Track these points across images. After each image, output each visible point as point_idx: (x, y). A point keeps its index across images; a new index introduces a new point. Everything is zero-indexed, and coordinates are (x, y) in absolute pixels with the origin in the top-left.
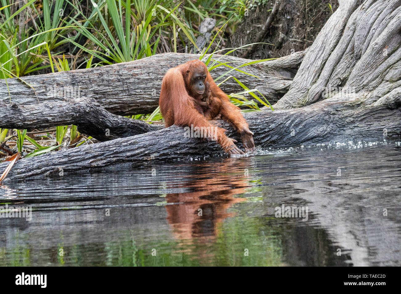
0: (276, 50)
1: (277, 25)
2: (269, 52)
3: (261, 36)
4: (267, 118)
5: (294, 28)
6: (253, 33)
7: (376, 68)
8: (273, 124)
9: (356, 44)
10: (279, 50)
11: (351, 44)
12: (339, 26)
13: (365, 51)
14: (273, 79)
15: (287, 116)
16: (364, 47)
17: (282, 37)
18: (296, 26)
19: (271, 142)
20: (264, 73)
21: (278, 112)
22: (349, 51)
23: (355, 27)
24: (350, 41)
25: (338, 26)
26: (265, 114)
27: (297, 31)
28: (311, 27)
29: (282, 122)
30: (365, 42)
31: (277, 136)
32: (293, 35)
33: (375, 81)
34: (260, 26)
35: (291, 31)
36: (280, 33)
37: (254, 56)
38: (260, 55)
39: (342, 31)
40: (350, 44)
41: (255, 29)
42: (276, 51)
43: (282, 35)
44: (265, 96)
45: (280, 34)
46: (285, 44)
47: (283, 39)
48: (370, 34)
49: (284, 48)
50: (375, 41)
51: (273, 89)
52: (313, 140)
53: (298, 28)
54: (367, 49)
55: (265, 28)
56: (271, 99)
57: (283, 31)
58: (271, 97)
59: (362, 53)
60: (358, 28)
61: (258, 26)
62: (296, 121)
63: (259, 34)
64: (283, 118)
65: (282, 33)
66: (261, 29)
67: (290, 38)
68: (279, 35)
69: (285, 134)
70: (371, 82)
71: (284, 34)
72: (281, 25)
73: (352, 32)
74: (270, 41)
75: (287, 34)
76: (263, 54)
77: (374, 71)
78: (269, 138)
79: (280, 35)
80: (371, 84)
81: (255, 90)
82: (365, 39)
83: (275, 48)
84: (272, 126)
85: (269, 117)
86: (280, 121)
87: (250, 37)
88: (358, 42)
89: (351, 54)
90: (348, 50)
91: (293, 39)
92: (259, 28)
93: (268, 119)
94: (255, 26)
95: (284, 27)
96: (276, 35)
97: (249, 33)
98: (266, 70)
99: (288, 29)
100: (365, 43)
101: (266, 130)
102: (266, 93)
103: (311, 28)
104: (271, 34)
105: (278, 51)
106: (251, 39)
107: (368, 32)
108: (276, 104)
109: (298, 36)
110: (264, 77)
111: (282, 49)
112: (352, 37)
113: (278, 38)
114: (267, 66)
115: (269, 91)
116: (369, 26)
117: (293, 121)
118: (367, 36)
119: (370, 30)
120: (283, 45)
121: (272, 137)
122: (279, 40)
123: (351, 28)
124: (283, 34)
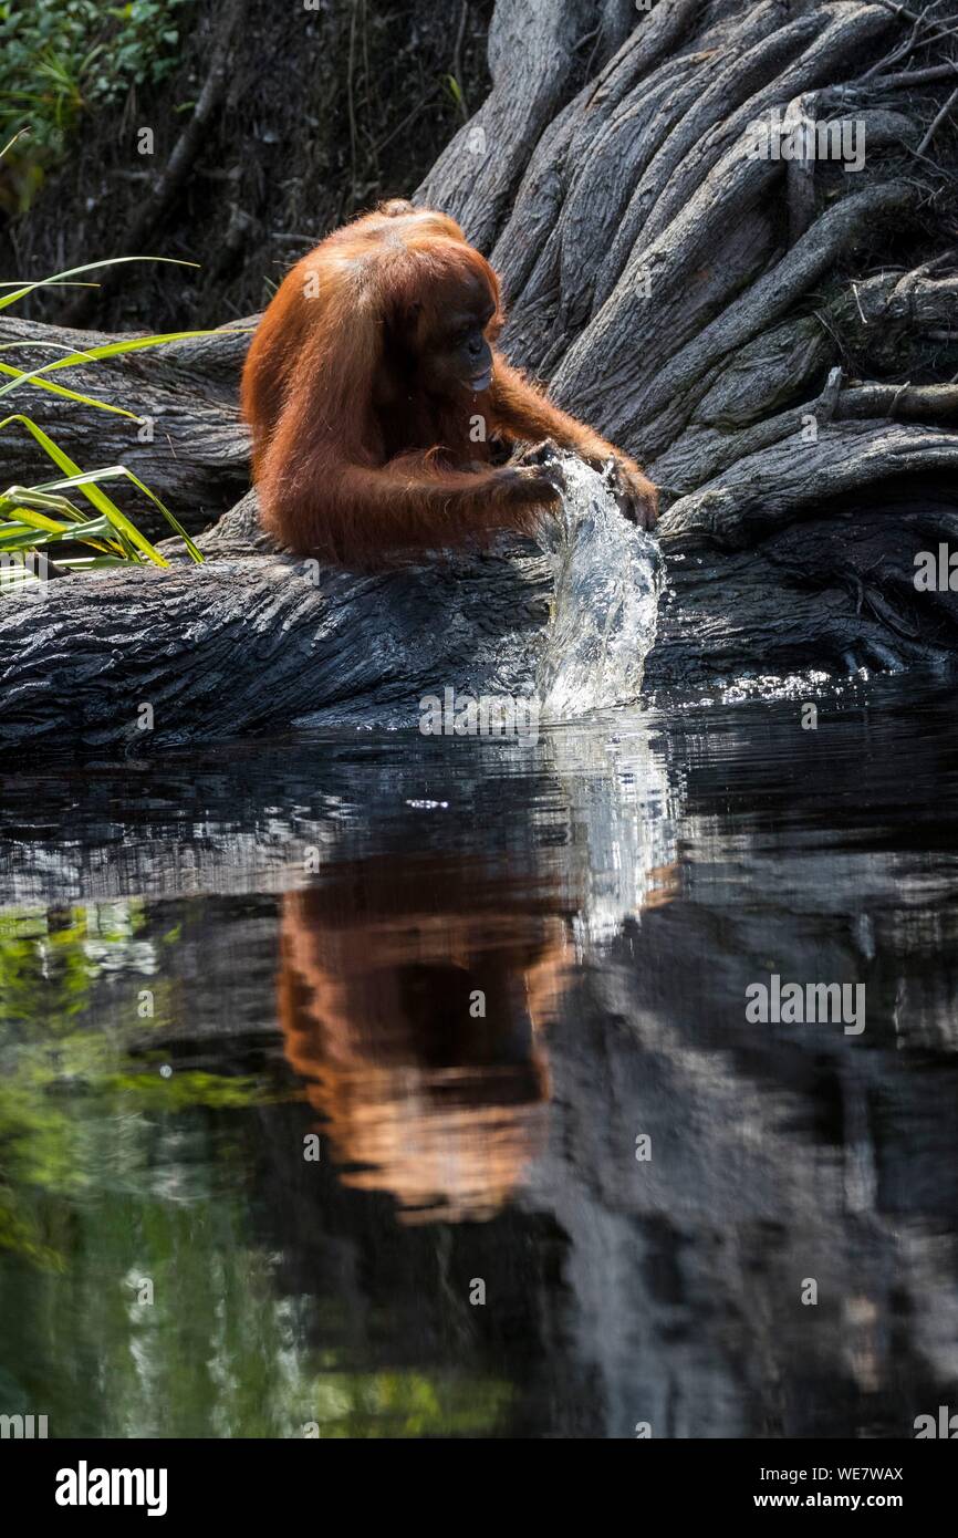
0: (213, 284)
1: (219, 174)
2: (186, 295)
3: (149, 221)
4: (172, 595)
5: (294, 186)
6: (112, 210)
7: (657, 369)
8: (200, 624)
9: (568, 259)
10: (230, 282)
11: (544, 258)
12: (492, 181)
13: (609, 293)
14: (200, 421)
15: (262, 586)
16: (604, 274)
17: (242, 224)
18: (301, 176)
19: (190, 705)
20: (160, 393)
21: (221, 567)
22: (538, 293)
23: (565, 184)
24: (542, 245)
25: (485, 178)
26: (163, 580)
27: (308, 199)
28: (369, 179)
29: (237, 611)
30: (607, 248)
31: (215, 677)
32: (291, 216)
33: (654, 426)
34: (143, 175)
35: (281, 198)
36: (234, 206)
37: (118, 312)
38: (146, 306)
39: (505, 203)
40: (542, 258)
41: (118, 193)
42: (216, 291)
43: (239, 219)
44: (165, 498)
45: (229, 212)
46: (256, 257)
47: (244, 235)
48: (629, 215)
49: (249, 277)
50: (655, 248)
51: (198, 464)
52: (379, 693)
53: (310, 185)
54: (615, 283)
55: (164, 187)
56: (188, 508)
57: (244, 200)
58: (193, 498)
59: (596, 300)
60: (577, 189)
61: (136, 176)
62: (302, 609)
63: (136, 214)
64: (245, 597)
65: (241, 206)
66: (149, 190)
67: (278, 230)
68: (226, 218)
69: (253, 665)
70: (634, 430)
71: (248, 211)
72: (235, 174)
73: (548, 207)
74: (187, 242)
75: (262, 212)
76: (158, 301)
77: (649, 379)
78: (180, 685)
79: (233, 219)
80: (635, 437)
81: (119, 470)
82: (610, 239)
83: (212, 273)
84: (195, 630)
85: (182, 593)
86: (229, 608)
87: (101, 224)
88: (578, 250)
89: (545, 306)
90: (531, 286)
91: (289, 236)
92: (137, 184)
93: (177, 600)
94: (121, 179)
95: (249, 179)
96: (216, 217)
97: (96, 209)
98: (169, 377)
99: (268, 188)
100: (610, 256)
101: (170, 650)
102: (166, 482)
103: (371, 185)
104: (191, 212)
105: (223, 290)
106: (104, 234)
107: (623, 207)
108: (213, 532)
109: (310, 222)
110: (159, 409)
111: (241, 279)
112: (552, 227)
113: (225, 228)
114: (171, 359)
115: (183, 474)
116: (626, 179)
117: (285, 610)
118: (615, 223)
119: (629, 196)
120: (247, 261)
121: (194, 680)
122: (230, 238)
123: (546, 189)
124: (243, 214)
